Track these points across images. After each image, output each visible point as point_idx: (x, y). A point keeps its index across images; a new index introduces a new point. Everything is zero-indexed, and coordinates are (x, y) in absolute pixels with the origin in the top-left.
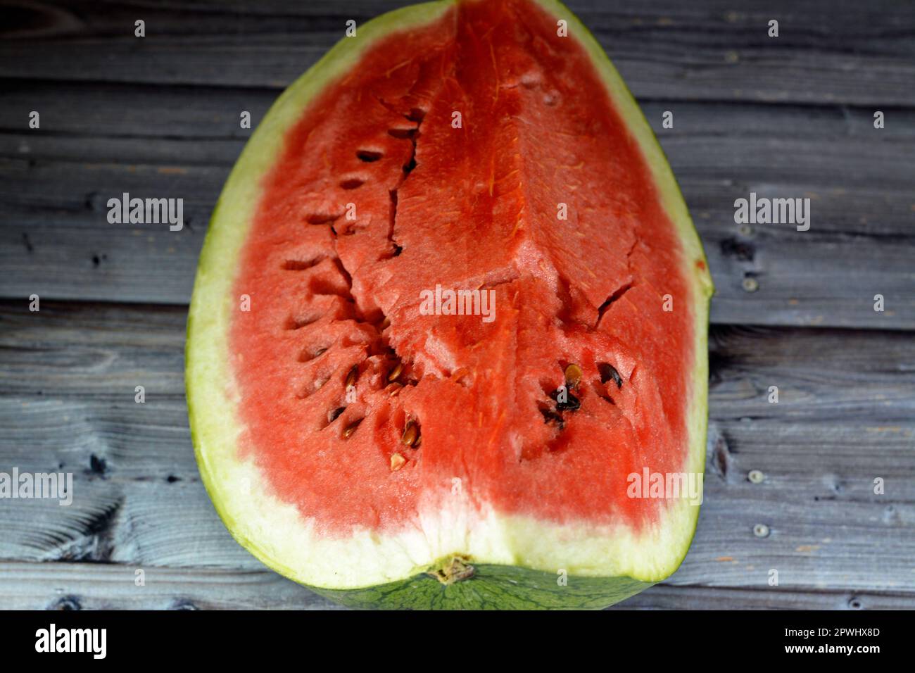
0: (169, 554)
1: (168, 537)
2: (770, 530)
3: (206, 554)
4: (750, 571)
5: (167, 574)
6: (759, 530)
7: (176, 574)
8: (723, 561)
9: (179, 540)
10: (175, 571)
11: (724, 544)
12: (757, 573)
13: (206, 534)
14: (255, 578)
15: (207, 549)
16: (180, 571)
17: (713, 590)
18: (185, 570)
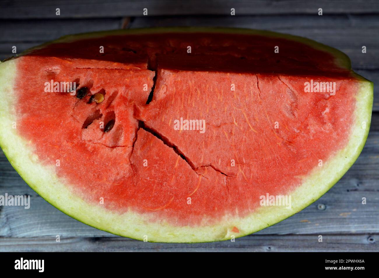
0: (26, 231)
1: (25, 224)
2: (326, 207)
3: (44, 230)
4: (317, 226)
5: (24, 241)
6: (320, 207)
7: (29, 241)
8: (304, 222)
9: (30, 225)
10: (28, 239)
11: (303, 214)
12: (320, 227)
13: (44, 221)
14: (68, 241)
15: (44, 228)
16: (31, 239)
17: (299, 236)
18: (33, 239)
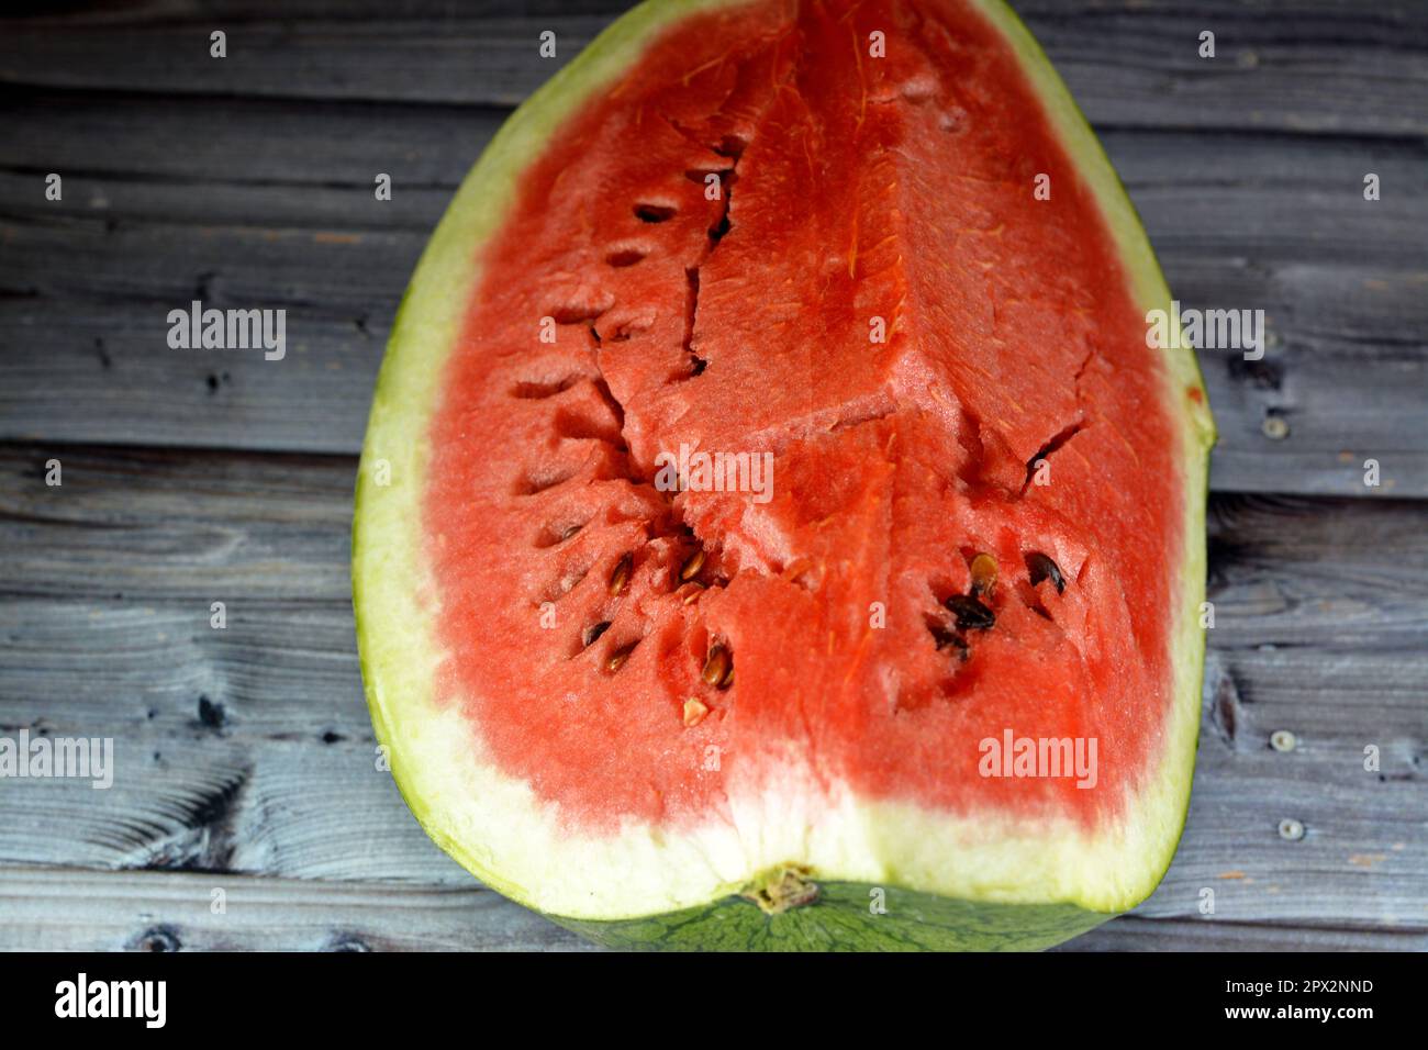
0: (324, 858)
1: (323, 832)
2: (1305, 829)
3: (385, 859)
4: (1271, 895)
5: (320, 891)
6: (1288, 829)
7: (336, 891)
8: (1230, 878)
9: (341, 837)
10: (333, 886)
11: (1230, 852)
12: (1282, 899)
13: (385, 827)
14: (463, 900)
15: (385, 851)
16: (341, 887)
17: (1212, 927)
18: (349, 886)
